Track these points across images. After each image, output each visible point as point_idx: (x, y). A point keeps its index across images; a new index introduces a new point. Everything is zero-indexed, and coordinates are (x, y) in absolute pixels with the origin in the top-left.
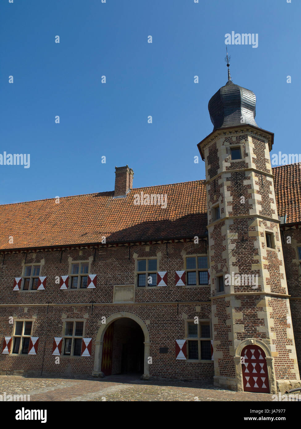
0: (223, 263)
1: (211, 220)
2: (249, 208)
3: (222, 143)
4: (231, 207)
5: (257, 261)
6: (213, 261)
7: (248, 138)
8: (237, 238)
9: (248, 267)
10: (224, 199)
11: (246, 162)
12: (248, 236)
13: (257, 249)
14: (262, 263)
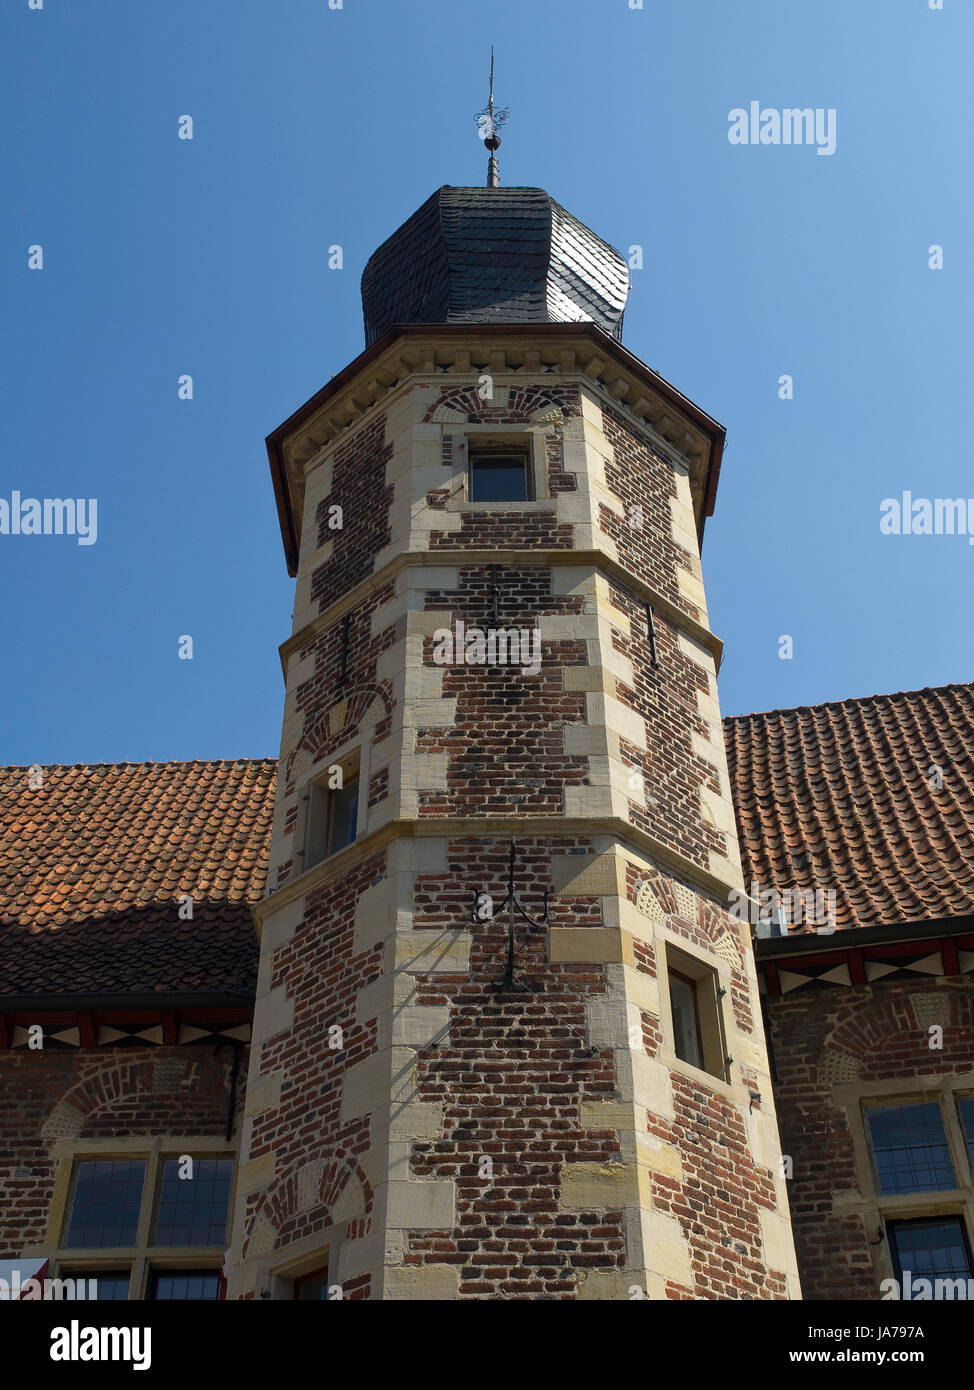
0: (340, 1154)
1: (289, 864)
2: (564, 775)
3: (424, 411)
4: (442, 761)
5: (600, 1142)
6: (266, 1149)
7: (579, 403)
8: (464, 966)
9: (530, 1189)
10: (395, 713)
11: (563, 518)
12: (545, 959)
13: (608, 1054)
14: (640, 1160)
